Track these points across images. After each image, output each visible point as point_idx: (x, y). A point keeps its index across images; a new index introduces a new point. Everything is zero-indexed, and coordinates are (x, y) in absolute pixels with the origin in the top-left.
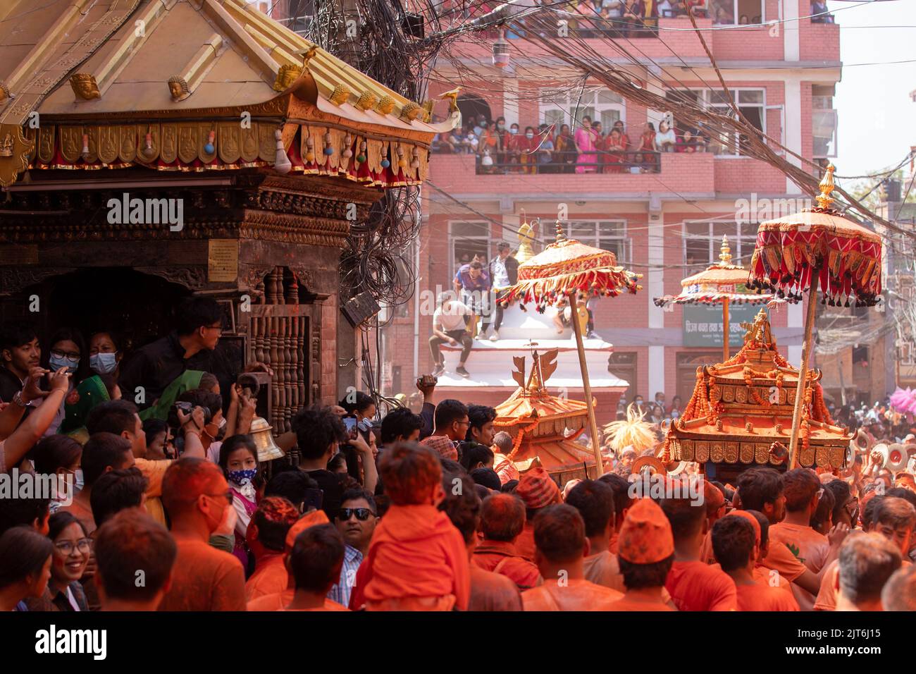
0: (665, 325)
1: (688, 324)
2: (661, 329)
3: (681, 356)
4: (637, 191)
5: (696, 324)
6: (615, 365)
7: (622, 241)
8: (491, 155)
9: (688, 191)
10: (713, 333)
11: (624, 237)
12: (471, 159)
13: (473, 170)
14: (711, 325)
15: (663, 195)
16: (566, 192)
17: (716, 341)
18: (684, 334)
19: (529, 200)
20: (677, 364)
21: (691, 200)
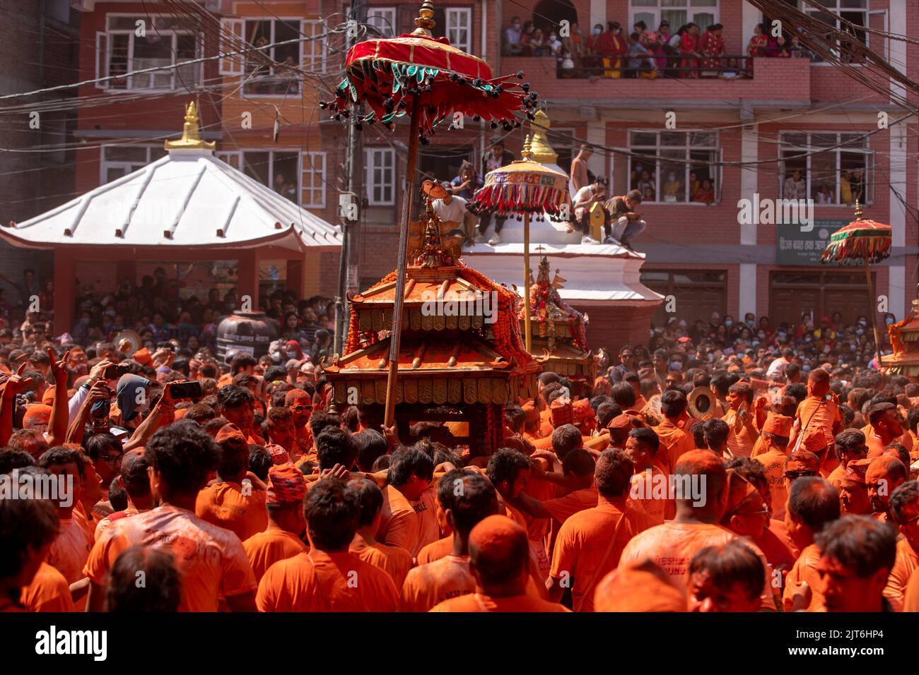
0: (758, 242)
1: (782, 240)
2: (754, 246)
3: (774, 275)
4: (727, 98)
5: (790, 241)
6: (706, 283)
7: (714, 151)
8: (572, 59)
9: (782, 99)
10: (808, 251)
11: (716, 148)
12: (551, 63)
13: (554, 74)
14: (807, 242)
15: (756, 102)
16: (652, 98)
17: (812, 259)
18: (778, 251)
19: (612, 106)
20: (770, 283)
21: (785, 108)
